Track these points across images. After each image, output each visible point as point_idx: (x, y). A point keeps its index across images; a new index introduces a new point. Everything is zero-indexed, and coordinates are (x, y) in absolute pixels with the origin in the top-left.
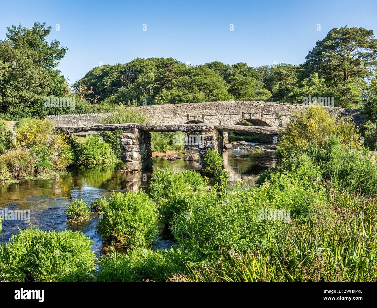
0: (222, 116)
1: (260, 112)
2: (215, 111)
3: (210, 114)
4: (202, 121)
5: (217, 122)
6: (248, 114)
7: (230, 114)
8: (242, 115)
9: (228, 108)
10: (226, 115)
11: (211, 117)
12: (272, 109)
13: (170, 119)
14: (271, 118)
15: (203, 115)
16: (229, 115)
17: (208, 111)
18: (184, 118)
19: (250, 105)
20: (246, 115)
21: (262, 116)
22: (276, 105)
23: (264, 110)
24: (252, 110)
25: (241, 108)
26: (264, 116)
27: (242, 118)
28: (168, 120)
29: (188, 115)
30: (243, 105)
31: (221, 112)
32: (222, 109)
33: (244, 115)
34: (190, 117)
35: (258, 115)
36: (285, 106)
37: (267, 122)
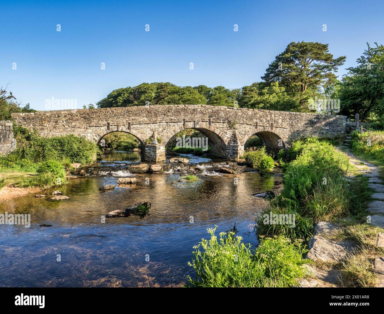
0: (156, 125)
1: (207, 119)
2: (146, 119)
3: (140, 122)
4: (129, 131)
5: (149, 132)
6: (190, 122)
7: (167, 123)
8: (183, 123)
9: (164, 115)
10: (161, 124)
11: (141, 127)
12: (222, 115)
13: (82, 130)
14: (222, 126)
15: (129, 123)
16: (165, 124)
17: (137, 118)
18: (102, 128)
19: (194, 110)
20: (189, 123)
21: (210, 124)
22: (228, 110)
23: (213, 117)
24: (196, 116)
25: (182, 114)
26: (213, 124)
27: (184, 127)
28: (79, 130)
29: (108, 124)
30: (184, 110)
31: (154, 119)
32: (156, 115)
33: (186, 123)
34: (111, 127)
35: (204, 123)
36: (240, 111)
37: (216, 132)
